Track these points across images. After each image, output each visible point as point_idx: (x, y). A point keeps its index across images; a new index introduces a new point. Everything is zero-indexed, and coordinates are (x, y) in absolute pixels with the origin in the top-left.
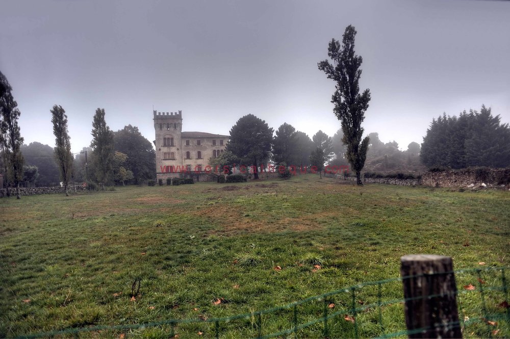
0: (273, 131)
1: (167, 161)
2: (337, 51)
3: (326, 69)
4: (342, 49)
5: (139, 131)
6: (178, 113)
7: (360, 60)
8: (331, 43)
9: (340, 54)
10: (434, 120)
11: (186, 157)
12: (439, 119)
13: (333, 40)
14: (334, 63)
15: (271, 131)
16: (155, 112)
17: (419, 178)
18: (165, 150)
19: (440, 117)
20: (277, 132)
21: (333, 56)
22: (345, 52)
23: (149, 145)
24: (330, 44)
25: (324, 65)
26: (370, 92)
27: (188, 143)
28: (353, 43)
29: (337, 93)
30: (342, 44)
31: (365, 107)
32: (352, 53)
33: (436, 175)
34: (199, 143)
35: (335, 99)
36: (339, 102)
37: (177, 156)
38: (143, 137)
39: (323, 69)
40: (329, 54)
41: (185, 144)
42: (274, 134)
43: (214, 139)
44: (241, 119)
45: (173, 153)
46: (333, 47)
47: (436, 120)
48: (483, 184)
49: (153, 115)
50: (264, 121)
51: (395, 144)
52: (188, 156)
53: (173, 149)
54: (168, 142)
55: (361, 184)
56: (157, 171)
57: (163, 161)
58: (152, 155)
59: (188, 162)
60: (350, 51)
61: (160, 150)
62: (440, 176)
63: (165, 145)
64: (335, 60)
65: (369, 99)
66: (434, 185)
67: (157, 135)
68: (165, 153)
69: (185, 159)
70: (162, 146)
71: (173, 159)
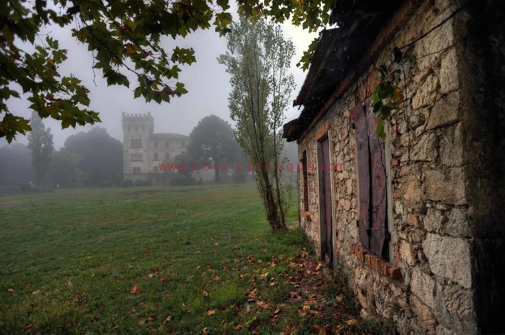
1: (134, 163)
5: (108, 133)
6: (147, 114)
11: (154, 159)
16: (123, 114)
18: (133, 151)
27: (156, 145)
34: (167, 144)
37: (144, 158)
41: (153, 146)
43: (182, 140)
45: (140, 155)
49: (122, 117)
52: (156, 157)
53: (141, 151)
54: (136, 144)
56: (124, 172)
57: (132, 163)
61: (127, 151)
63: (133, 147)
67: (125, 137)
68: (133, 155)
69: (152, 161)
70: (129, 148)
71: (141, 161)
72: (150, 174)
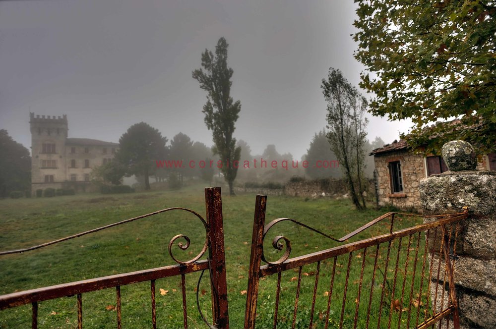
0: (167, 141)
1: (46, 170)
2: (210, 62)
3: (199, 78)
4: (215, 60)
5: (9, 135)
6: (62, 117)
7: (231, 72)
8: (204, 53)
9: (213, 65)
10: (316, 135)
11: (70, 166)
12: (320, 134)
13: (207, 51)
14: (207, 73)
15: (165, 140)
16: (32, 115)
17: (284, 188)
18: (44, 157)
19: (321, 132)
20: (172, 141)
21: (206, 67)
22: (219, 62)
23: (25, 151)
24: (203, 55)
25: (198, 74)
26: (241, 103)
27: (73, 151)
28: (226, 54)
29: (209, 103)
30: (215, 55)
31: (236, 118)
32: (225, 64)
33: (295, 185)
34: (87, 151)
35: (208, 108)
36: (211, 112)
37: (59, 165)
38: (15, 142)
39: (197, 78)
40: (203, 64)
41: (70, 152)
42: (168, 144)
43: (103, 147)
44: (132, 127)
45: (54, 161)
46: (206, 58)
47: (318, 134)
48: (323, 194)
49: (30, 118)
50: (157, 130)
51: (290, 156)
52: (73, 165)
53: (55, 157)
54: (49, 149)
55: (234, 194)
56: (33, 181)
57: (42, 170)
58: (28, 162)
59: (73, 171)
60: (222, 62)
61: (37, 157)
62: (297, 186)
63: (44, 152)
64: (209, 70)
65: (239, 110)
66: (294, 194)
67: (33, 141)
68: (44, 161)
69: (69, 168)
70: (40, 153)
71: (55, 168)
72: (66, 182)
